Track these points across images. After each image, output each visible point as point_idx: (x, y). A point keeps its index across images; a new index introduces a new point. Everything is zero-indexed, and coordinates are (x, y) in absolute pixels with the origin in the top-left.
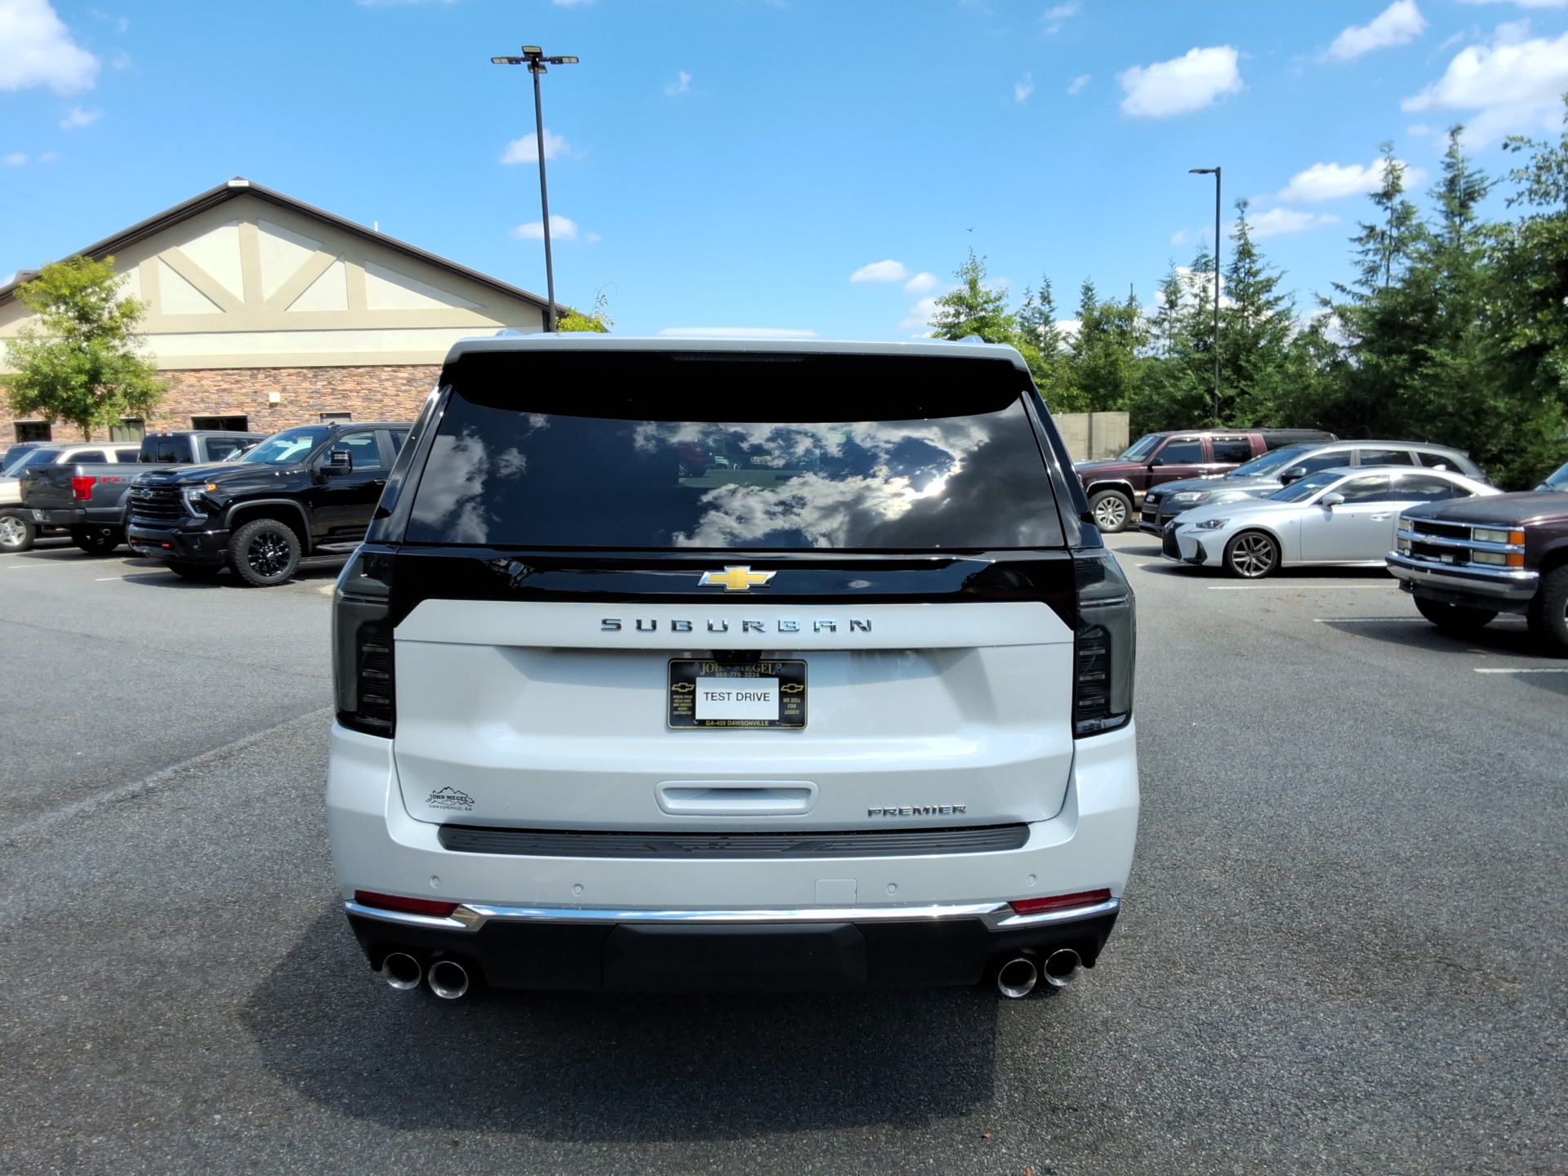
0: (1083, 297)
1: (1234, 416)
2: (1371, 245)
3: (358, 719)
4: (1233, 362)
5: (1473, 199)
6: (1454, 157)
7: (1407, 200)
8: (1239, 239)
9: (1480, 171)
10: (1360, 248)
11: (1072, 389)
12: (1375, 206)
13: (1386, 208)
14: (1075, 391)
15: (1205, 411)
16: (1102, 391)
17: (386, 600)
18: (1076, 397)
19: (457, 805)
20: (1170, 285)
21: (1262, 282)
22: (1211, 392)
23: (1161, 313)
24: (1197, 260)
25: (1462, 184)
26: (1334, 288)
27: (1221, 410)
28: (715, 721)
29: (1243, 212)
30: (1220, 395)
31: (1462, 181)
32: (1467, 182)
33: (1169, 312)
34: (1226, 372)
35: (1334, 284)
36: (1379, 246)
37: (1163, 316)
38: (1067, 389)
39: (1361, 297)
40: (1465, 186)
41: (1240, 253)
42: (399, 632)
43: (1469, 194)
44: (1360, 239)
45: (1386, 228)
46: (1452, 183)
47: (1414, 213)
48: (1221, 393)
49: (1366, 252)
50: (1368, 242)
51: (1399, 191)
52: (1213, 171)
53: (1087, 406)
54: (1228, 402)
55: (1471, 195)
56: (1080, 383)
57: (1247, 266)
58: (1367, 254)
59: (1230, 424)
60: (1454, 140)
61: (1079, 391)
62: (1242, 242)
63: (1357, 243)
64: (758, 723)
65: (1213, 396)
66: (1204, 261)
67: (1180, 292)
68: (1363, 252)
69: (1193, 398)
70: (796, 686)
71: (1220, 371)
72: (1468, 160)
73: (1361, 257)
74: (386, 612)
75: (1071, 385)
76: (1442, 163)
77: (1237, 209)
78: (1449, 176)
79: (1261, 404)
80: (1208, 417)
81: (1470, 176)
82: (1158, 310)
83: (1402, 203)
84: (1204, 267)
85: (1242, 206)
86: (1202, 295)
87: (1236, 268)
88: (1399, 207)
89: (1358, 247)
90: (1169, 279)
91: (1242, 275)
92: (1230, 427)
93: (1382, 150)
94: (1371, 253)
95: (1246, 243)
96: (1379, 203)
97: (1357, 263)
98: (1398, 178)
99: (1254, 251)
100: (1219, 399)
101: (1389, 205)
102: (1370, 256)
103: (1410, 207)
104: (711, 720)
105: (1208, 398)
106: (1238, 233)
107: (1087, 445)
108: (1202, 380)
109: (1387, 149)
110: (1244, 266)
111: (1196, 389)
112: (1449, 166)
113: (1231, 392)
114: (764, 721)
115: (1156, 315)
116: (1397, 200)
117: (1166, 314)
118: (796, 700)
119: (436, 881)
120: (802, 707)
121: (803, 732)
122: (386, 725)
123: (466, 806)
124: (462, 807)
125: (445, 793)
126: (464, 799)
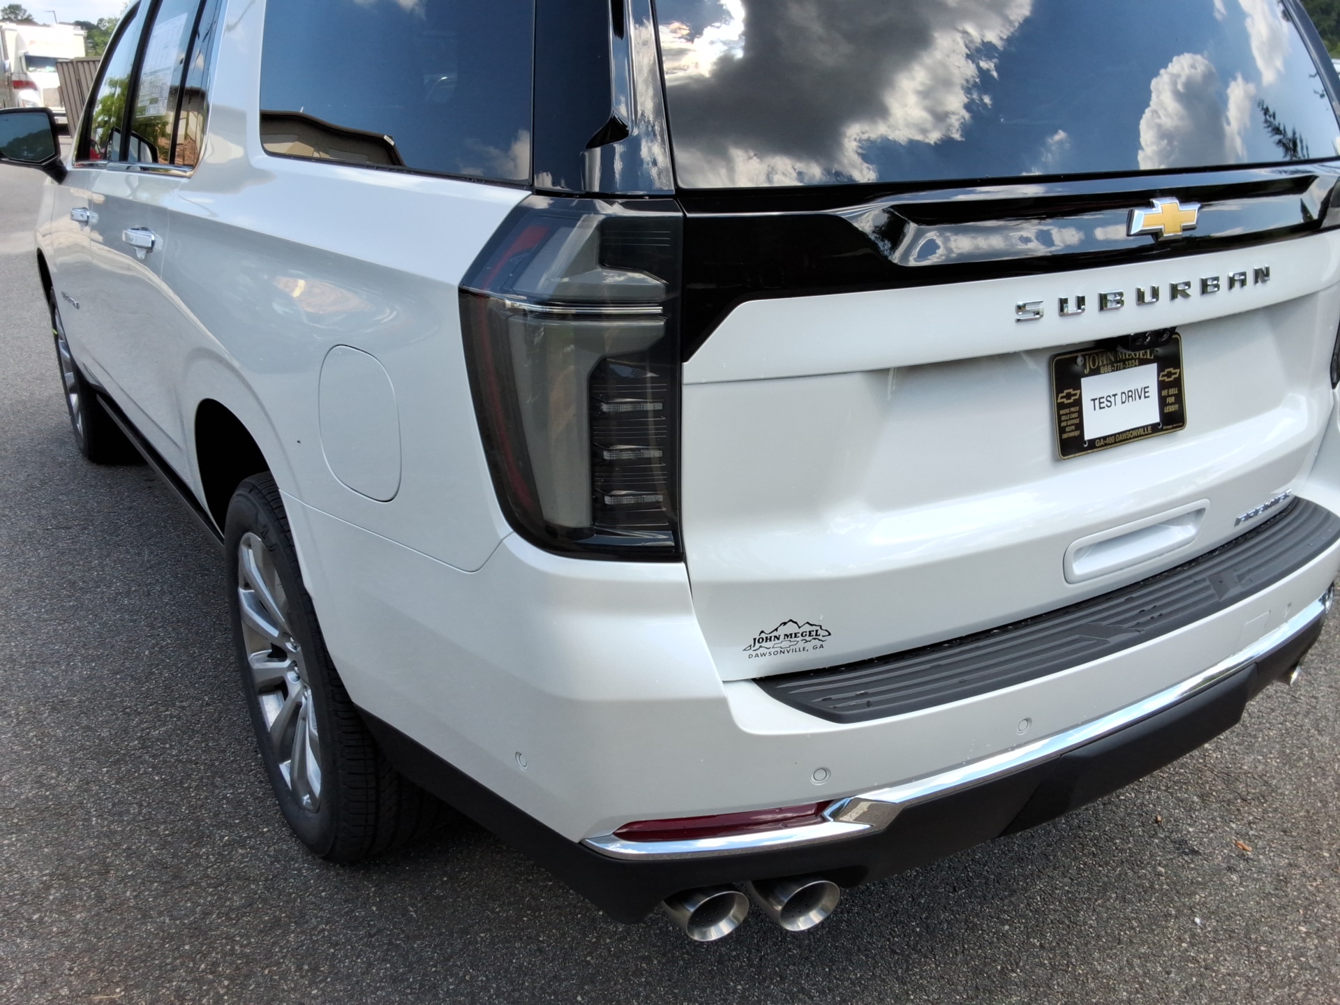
3: (597, 539)
17: (658, 310)
19: (801, 645)
28: (1105, 438)
42: (692, 369)
64: (1141, 431)
70: (1173, 371)
74: (661, 334)
104: (1100, 438)
114: (1147, 426)
118: (1173, 391)
119: (821, 774)
120: (1179, 399)
121: (1181, 433)
122: (663, 539)
123: (818, 643)
124: (809, 646)
125: (782, 631)
126: (815, 633)
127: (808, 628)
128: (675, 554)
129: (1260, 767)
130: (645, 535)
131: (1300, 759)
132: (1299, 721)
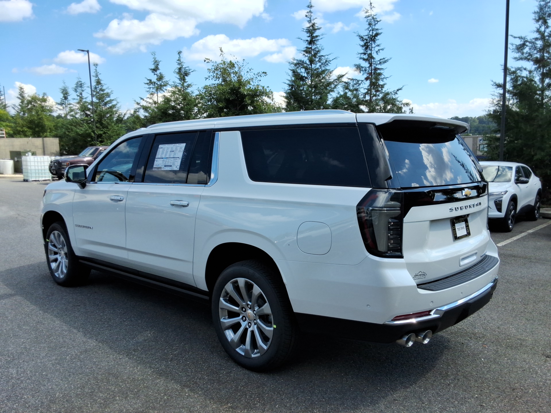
0: (19, 91)
1: (104, 141)
2: (151, 86)
3: (388, 254)
4: (100, 121)
5: (187, 75)
6: (180, 61)
7: (162, 72)
8: (96, 77)
9: (188, 67)
10: (148, 87)
11: (24, 128)
12: (152, 73)
13: (155, 74)
14: (26, 129)
15: (92, 139)
16: (37, 129)
17: (399, 209)
18: (26, 131)
20: (64, 91)
21: (106, 93)
22: (93, 132)
23: (62, 101)
24: (77, 83)
25: (183, 70)
26: (140, 99)
27: (98, 138)
29: (96, 67)
30: (97, 133)
31: (183, 69)
32: (184, 70)
33: (65, 101)
34: (98, 125)
35: (140, 98)
36: (154, 87)
37: (62, 102)
38: (22, 128)
39: (150, 103)
40: (184, 71)
41: (97, 82)
42: (405, 219)
43: (185, 74)
44: (148, 84)
45: (155, 81)
46: (180, 69)
47: (163, 77)
48: (97, 132)
49: (150, 88)
50: (150, 85)
51: (159, 69)
52: (86, 51)
53: (31, 135)
54: (100, 136)
55: (186, 74)
56: (27, 126)
57: (100, 87)
58: (150, 89)
59: (102, 144)
60: (180, 55)
61: (27, 129)
62: (97, 78)
63: (147, 85)
65: (94, 133)
66: (80, 83)
67: (68, 94)
68: (149, 88)
69: (87, 134)
70: (467, 223)
71: (96, 124)
72: (184, 63)
73: (148, 90)
74: (400, 213)
75: (23, 126)
76: (177, 62)
77: (94, 66)
78: (179, 67)
79: (112, 137)
80: (93, 141)
81: (185, 68)
82: (60, 100)
83: (160, 73)
84: (80, 86)
85: (96, 66)
86: (80, 95)
87: (95, 87)
88: (159, 74)
89: (147, 86)
90: (63, 88)
91: (98, 90)
92: (103, 145)
93: (152, 55)
94: (151, 89)
95: (99, 79)
96: (153, 72)
97: (148, 91)
98: (158, 65)
99: (102, 82)
100: (97, 134)
101: (156, 73)
102: (151, 90)
103: (162, 75)
104: (460, 237)
105: (93, 134)
106: (95, 75)
107: (42, 150)
108: (90, 127)
109: (154, 54)
110: (98, 87)
111: (88, 130)
112: (179, 64)
113: (101, 132)
114: (465, 235)
115: (60, 102)
116: (158, 72)
117: (64, 101)
118: (468, 228)
119: (431, 303)
120: (469, 230)
121: (470, 236)
122: (399, 254)
123: (424, 277)
124: (423, 277)
125: (419, 274)
126: (424, 275)
127: (423, 273)
128: (402, 257)
129: (480, 331)
130: (397, 253)
131: (488, 329)
132: (483, 321)
